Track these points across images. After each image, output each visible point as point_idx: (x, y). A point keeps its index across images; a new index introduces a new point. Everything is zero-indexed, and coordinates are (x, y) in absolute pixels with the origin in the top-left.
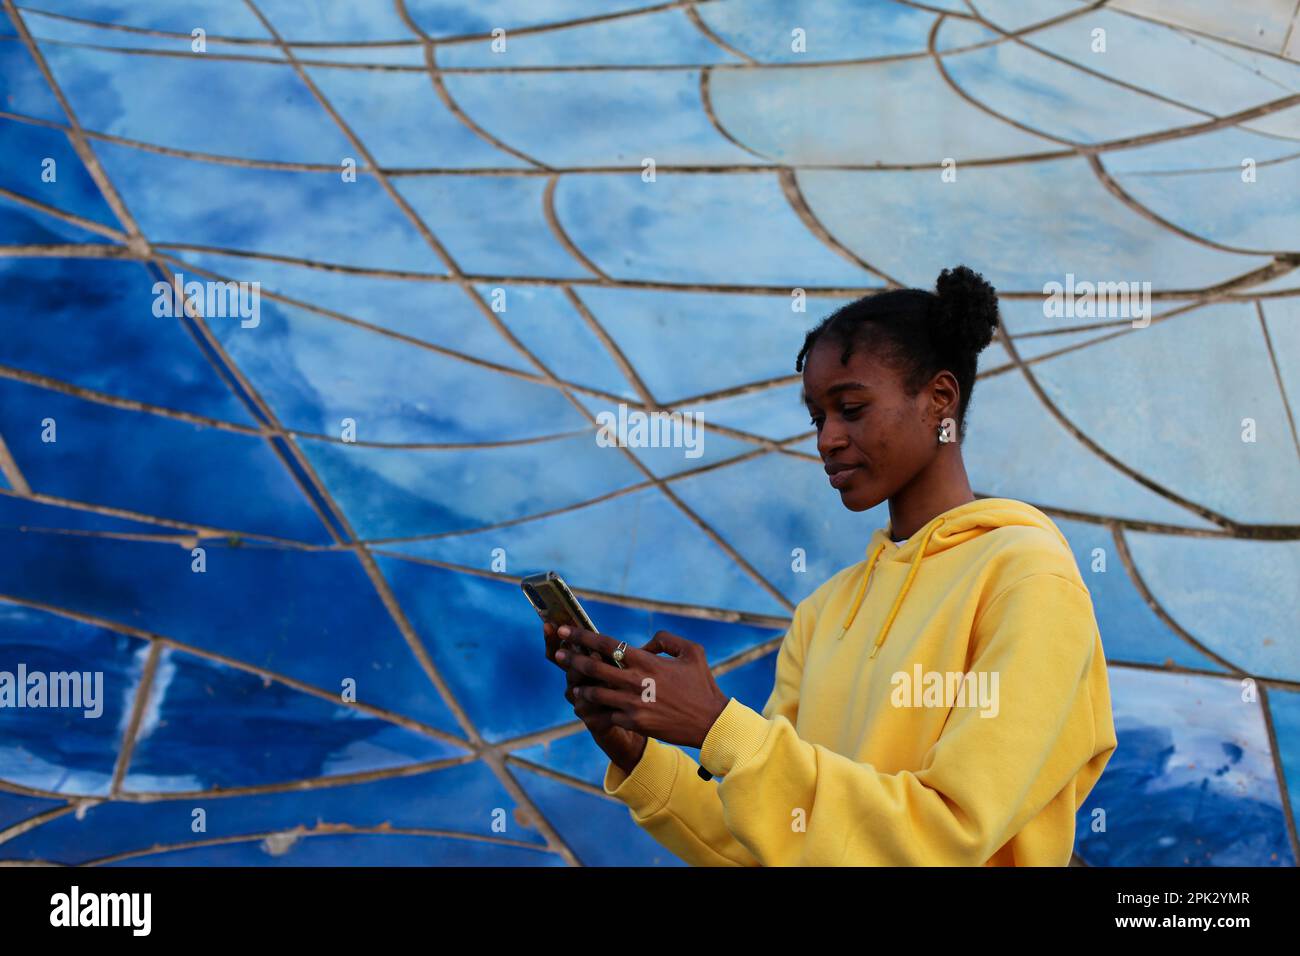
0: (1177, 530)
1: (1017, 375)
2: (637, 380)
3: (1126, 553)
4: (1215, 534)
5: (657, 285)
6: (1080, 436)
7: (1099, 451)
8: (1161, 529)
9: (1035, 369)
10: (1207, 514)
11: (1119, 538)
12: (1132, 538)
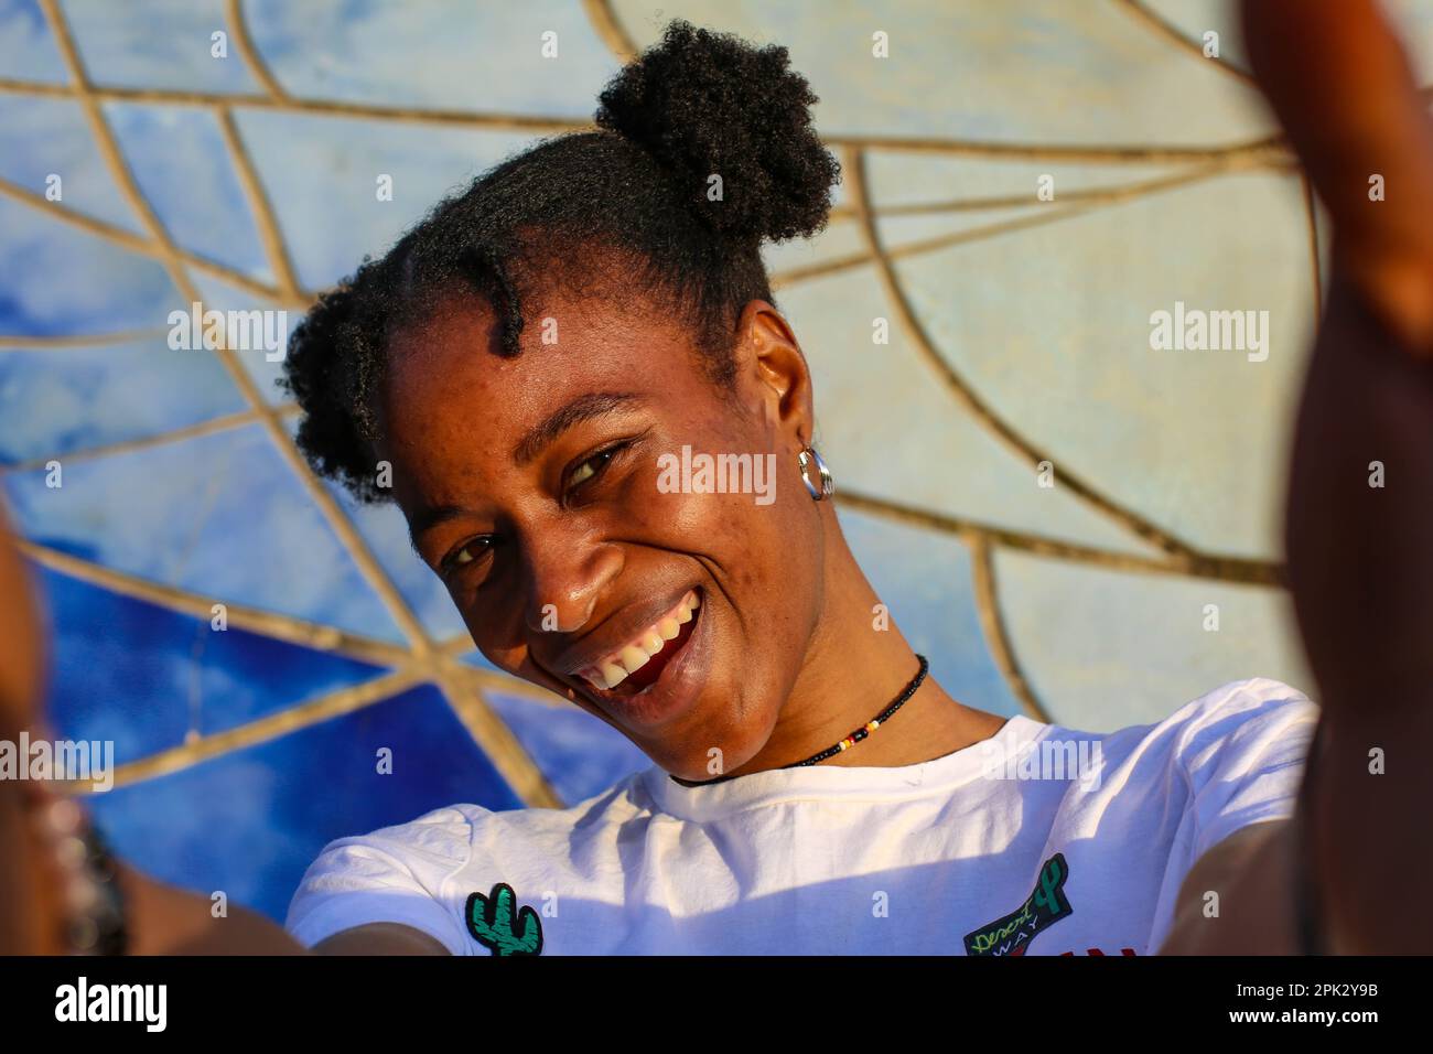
0: (1087, 555)
1: (871, 275)
2: (284, 256)
3: (991, 586)
4: (1154, 567)
5: (353, 110)
6: (954, 381)
7: (977, 406)
8: (1061, 550)
9: (906, 268)
10: (1145, 529)
11: (986, 562)
12: (1007, 562)
